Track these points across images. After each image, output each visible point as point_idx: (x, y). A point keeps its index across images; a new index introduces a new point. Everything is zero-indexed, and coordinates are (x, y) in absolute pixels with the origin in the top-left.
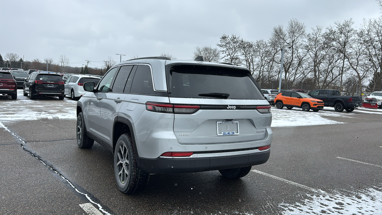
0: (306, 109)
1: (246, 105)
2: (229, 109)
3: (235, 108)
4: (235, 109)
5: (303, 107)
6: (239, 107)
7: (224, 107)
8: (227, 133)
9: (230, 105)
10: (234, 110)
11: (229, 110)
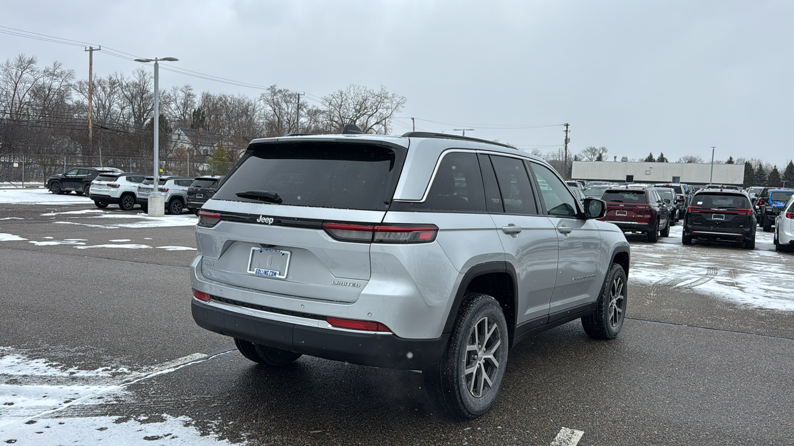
1: (297, 218)
2: (261, 223)
3: (272, 222)
4: (271, 224)
6: (279, 221)
7: (252, 219)
8: (263, 271)
9: (263, 216)
10: (270, 226)
11: (259, 225)
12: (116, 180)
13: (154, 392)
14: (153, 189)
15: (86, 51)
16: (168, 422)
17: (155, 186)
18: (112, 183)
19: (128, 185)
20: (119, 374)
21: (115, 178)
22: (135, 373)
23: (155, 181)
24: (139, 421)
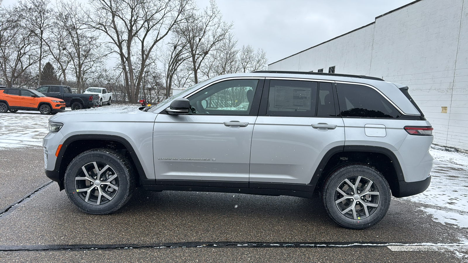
0: (46, 111)
5: (41, 109)
13: (444, 235)
16: (444, 222)
20: (463, 252)
22: (452, 249)
24: (457, 226)
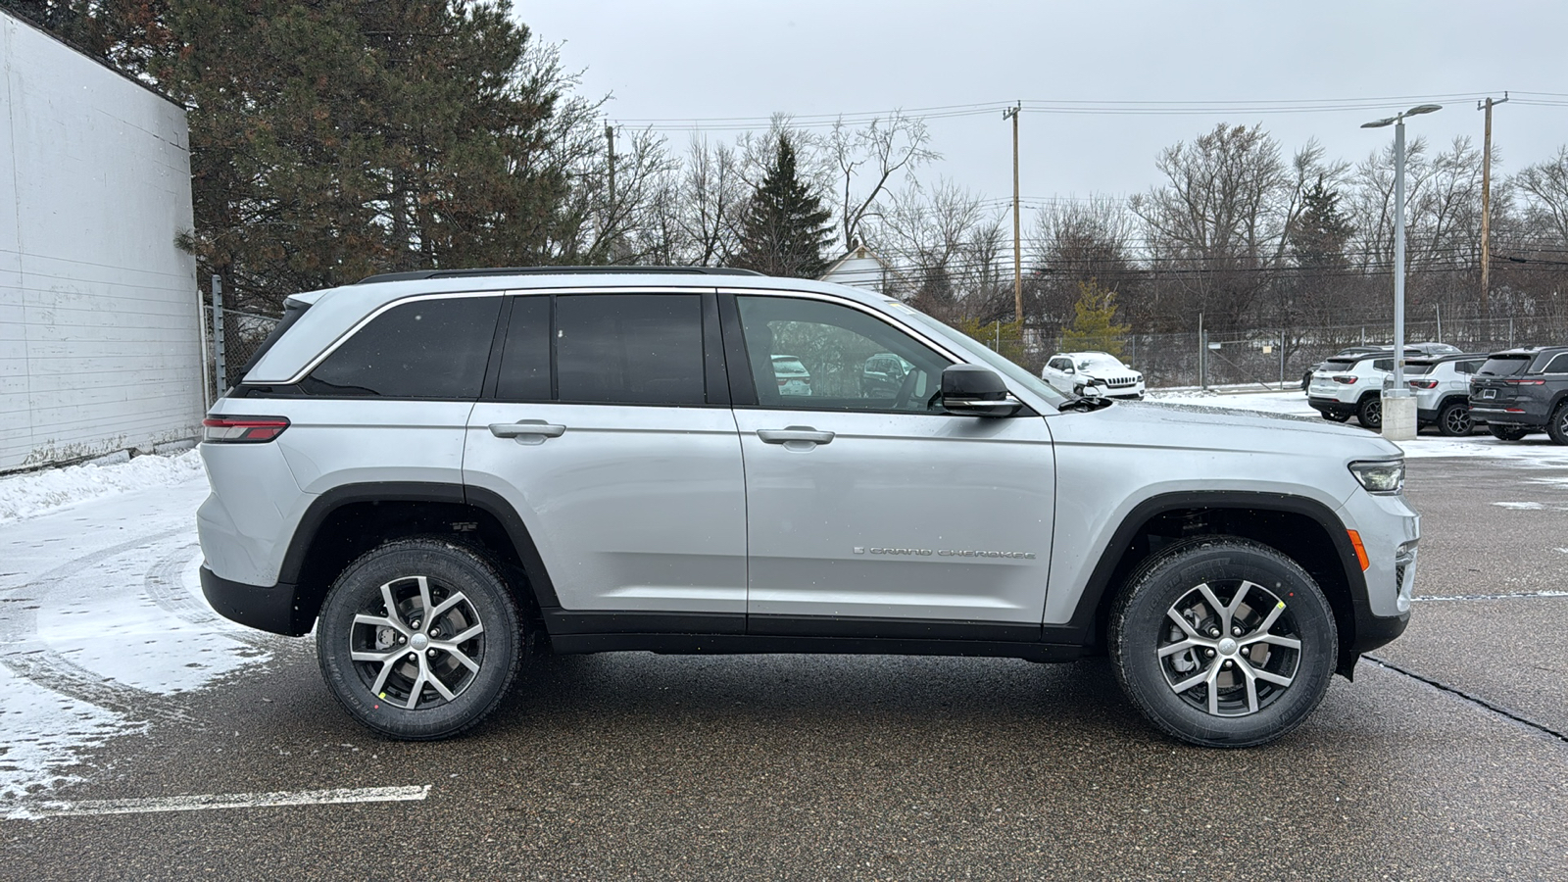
12: (1351, 369)
14: (1393, 382)
15: (1479, 109)
17: (1396, 378)
18: (1343, 374)
19: (1375, 378)
21: (1350, 365)
23: (1396, 365)
